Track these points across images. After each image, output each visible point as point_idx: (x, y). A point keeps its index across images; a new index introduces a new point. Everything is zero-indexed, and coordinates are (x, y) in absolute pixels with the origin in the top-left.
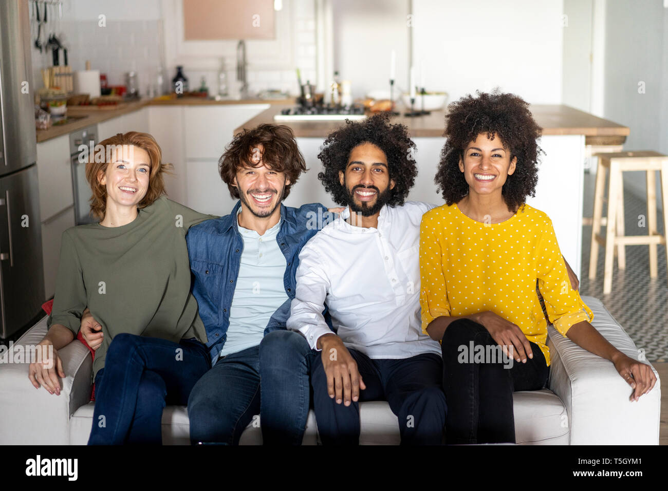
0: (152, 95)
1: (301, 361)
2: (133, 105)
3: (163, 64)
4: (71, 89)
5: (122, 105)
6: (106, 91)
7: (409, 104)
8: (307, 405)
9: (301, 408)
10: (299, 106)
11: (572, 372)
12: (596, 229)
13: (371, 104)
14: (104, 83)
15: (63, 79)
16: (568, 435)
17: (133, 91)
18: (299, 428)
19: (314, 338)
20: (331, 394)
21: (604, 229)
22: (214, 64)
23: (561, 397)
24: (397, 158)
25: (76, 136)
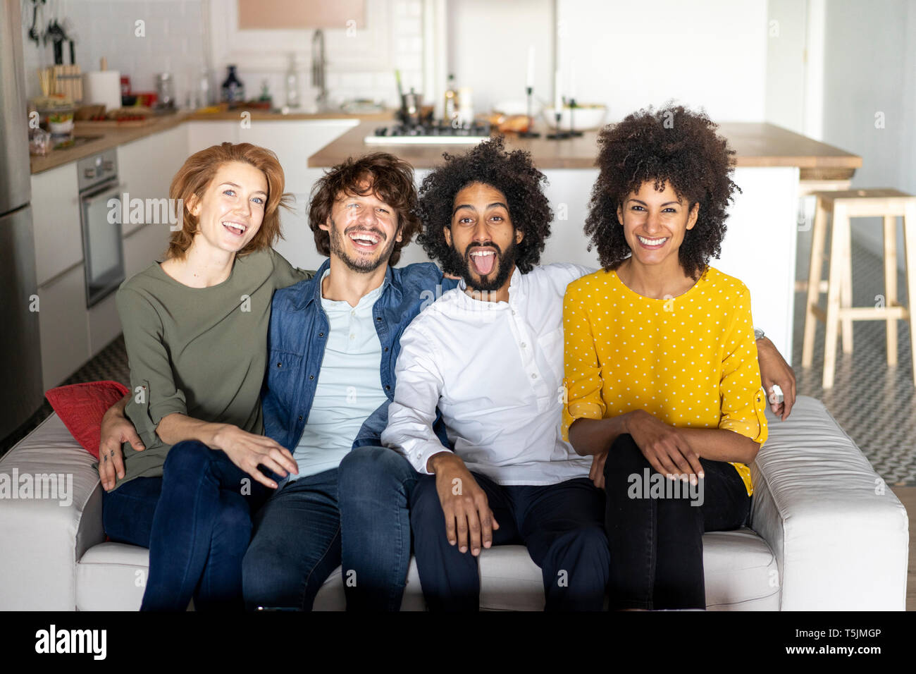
0: (193, 106)
1: (397, 490)
2: (166, 120)
3: (208, 62)
4: (79, 97)
5: (151, 120)
6: (128, 100)
7: (553, 122)
8: (407, 551)
9: (398, 555)
10: (400, 123)
11: (785, 506)
12: (813, 298)
13: (500, 121)
14: (126, 89)
15: (69, 82)
16: (777, 595)
17: (166, 100)
18: (396, 584)
19: (423, 457)
20: (451, 540)
21: (824, 297)
22: (281, 63)
23: (768, 541)
24: (520, 199)
25: (87, 164)
